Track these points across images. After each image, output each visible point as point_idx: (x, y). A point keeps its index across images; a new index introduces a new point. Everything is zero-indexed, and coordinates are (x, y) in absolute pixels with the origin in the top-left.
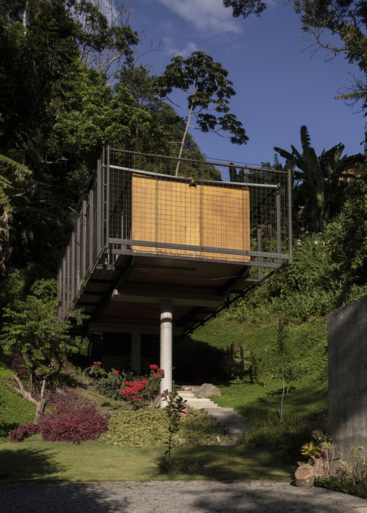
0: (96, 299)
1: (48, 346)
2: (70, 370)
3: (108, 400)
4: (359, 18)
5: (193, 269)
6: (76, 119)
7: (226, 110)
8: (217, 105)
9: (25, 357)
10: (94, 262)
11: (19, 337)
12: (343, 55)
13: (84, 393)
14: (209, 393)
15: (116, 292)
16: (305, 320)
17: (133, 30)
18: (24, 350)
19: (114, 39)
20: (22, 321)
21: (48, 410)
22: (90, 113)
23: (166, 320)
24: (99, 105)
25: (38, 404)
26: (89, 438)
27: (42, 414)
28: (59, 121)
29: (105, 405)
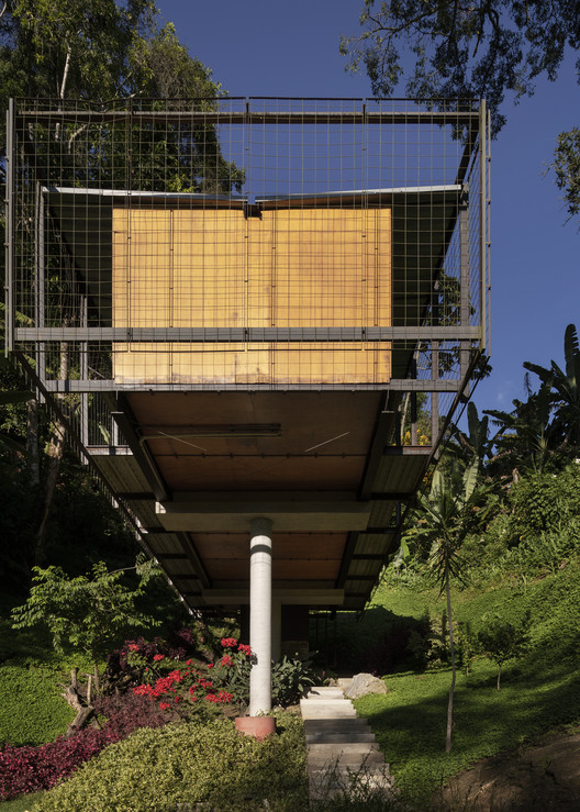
23: (260, 548)
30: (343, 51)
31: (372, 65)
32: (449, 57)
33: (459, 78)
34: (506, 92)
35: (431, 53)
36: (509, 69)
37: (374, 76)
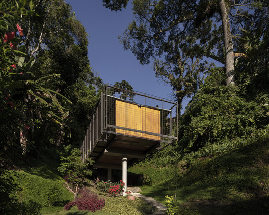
0: (96, 154)
1: (79, 171)
2: (86, 180)
3: (101, 192)
4: (174, 73)
5: (138, 143)
6: (85, 100)
7: (133, 100)
8: (130, 98)
9: (69, 175)
10: (99, 137)
11: (67, 167)
12: (169, 84)
13: (92, 189)
14: (137, 190)
15: (106, 151)
16: (164, 166)
17: (101, 79)
18: (69, 173)
19: (95, 81)
20: (68, 161)
21: (79, 196)
22: (90, 98)
23: (125, 160)
24: (92, 95)
25: (75, 194)
26: (98, 209)
27: (77, 197)
28: (79, 100)
29: (100, 194)
30: (119, 38)
31: (125, 42)
32: (140, 45)
33: (142, 51)
34: (151, 56)
35: (136, 43)
36: (151, 52)
37: (125, 45)
